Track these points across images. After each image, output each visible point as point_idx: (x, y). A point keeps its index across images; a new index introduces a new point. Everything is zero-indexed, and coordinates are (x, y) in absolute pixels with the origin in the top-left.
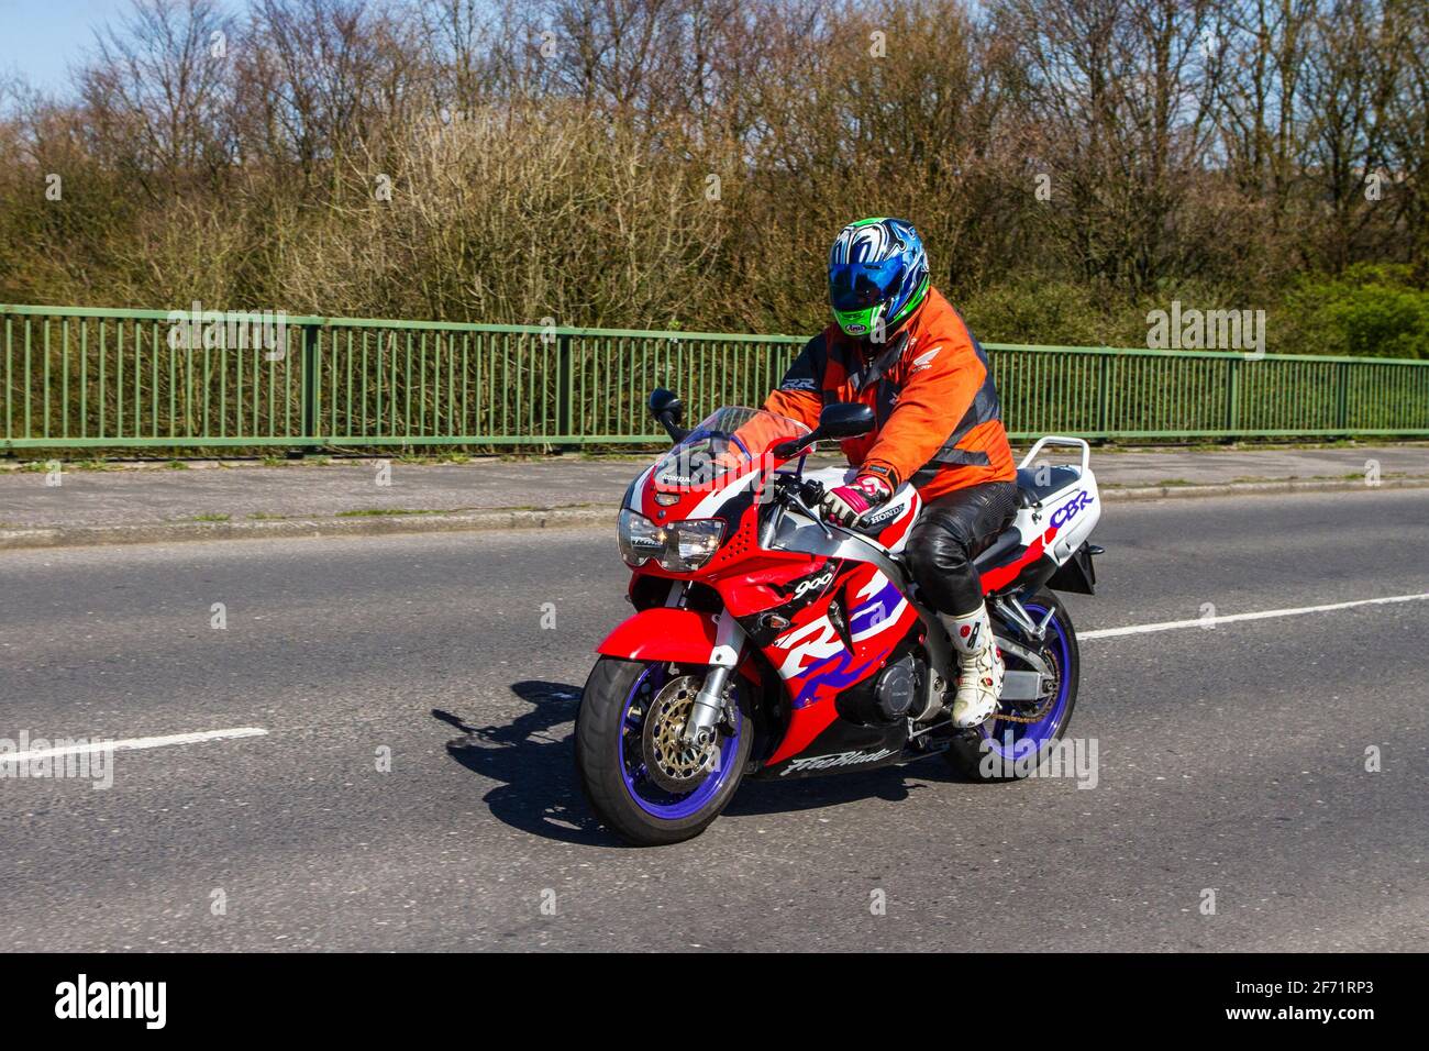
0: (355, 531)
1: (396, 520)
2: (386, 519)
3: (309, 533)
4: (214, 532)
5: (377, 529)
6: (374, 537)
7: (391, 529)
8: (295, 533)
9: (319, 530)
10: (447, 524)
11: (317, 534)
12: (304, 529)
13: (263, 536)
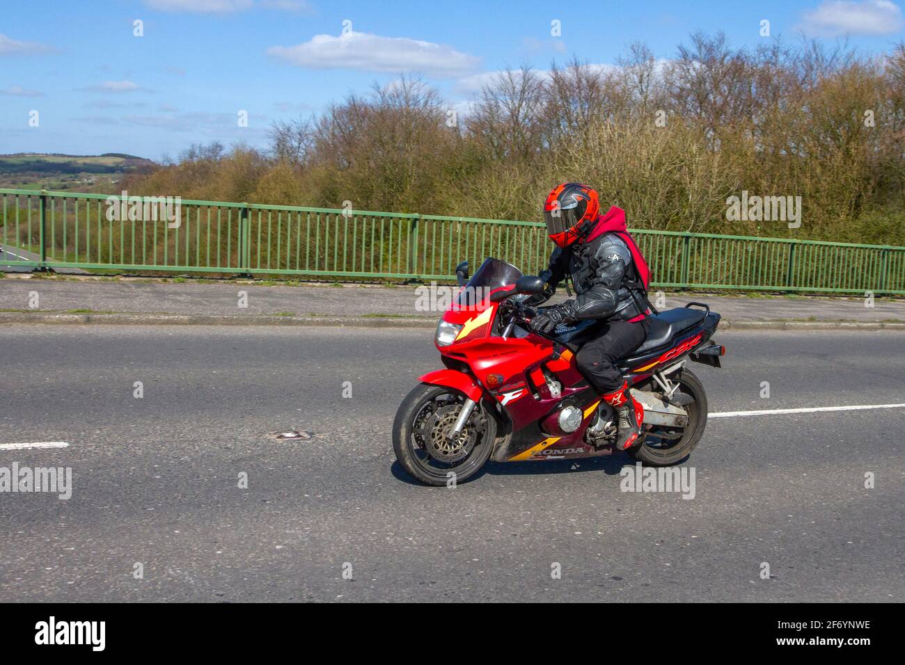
0: (365, 325)
1: (390, 320)
2: (384, 319)
3: (337, 325)
4: (281, 322)
5: (379, 325)
6: (377, 329)
7: (387, 324)
8: (330, 324)
9: (343, 323)
10: (420, 323)
11: (343, 325)
12: (334, 322)
13: (309, 325)
